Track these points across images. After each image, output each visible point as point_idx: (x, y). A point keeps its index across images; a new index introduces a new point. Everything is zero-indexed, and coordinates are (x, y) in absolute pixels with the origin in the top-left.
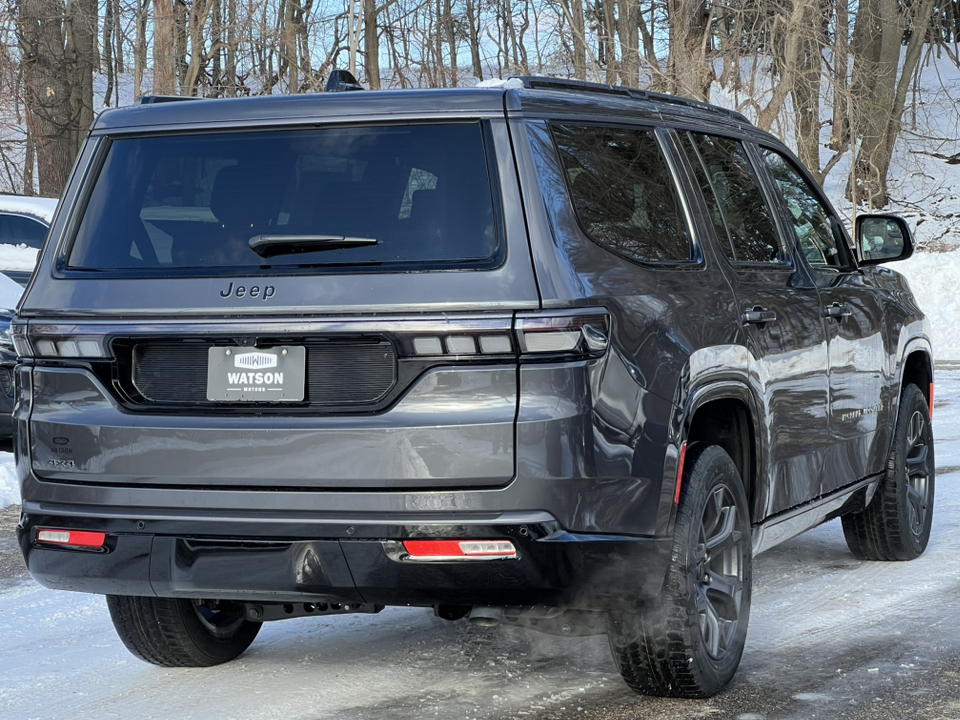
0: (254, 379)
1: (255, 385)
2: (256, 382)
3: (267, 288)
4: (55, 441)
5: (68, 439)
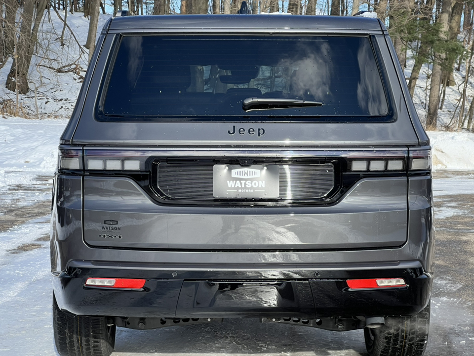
0: (245, 184)
1: (245, 188)
2: (247, 186)
3: (259, 130)
4: (106, 222)
5: (117, 222)
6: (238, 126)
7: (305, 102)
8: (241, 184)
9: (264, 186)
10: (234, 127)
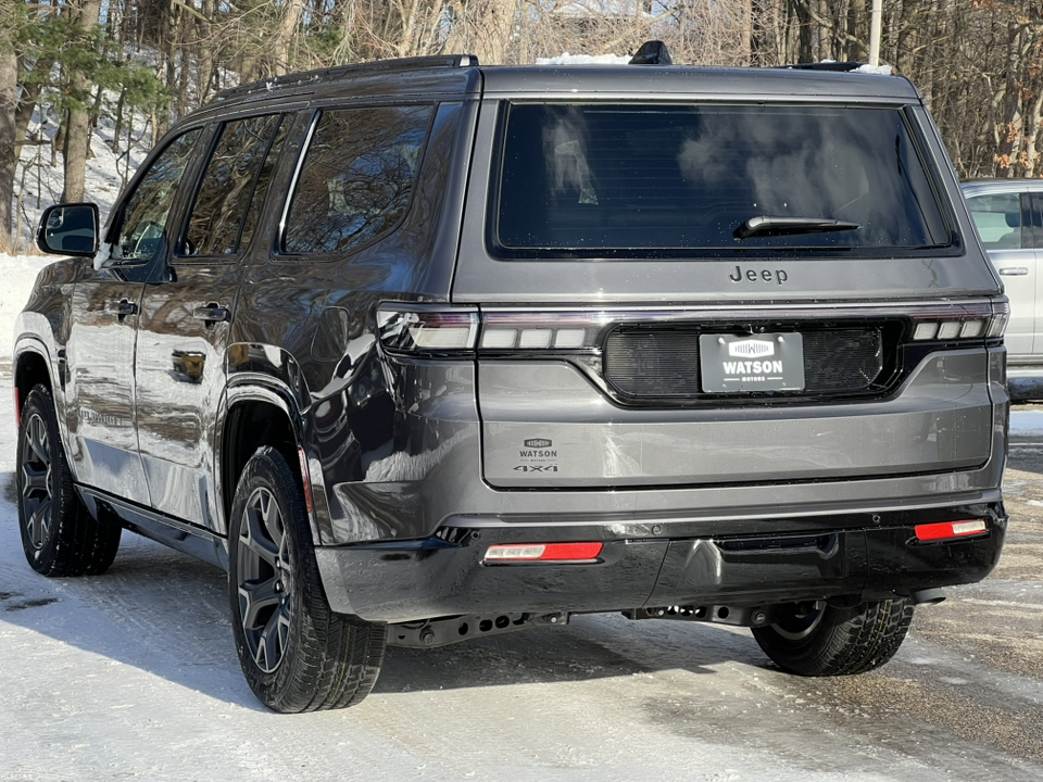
0: (752, 368)
1: (753, 374)
2: (755, 371)
3: (778, 272)
4: (529, 443)
5: (550, 441)
6: (745, 266)
7: (838, 224)
8: (745, 367)
9: (780, 370)
10: (738, 267)
